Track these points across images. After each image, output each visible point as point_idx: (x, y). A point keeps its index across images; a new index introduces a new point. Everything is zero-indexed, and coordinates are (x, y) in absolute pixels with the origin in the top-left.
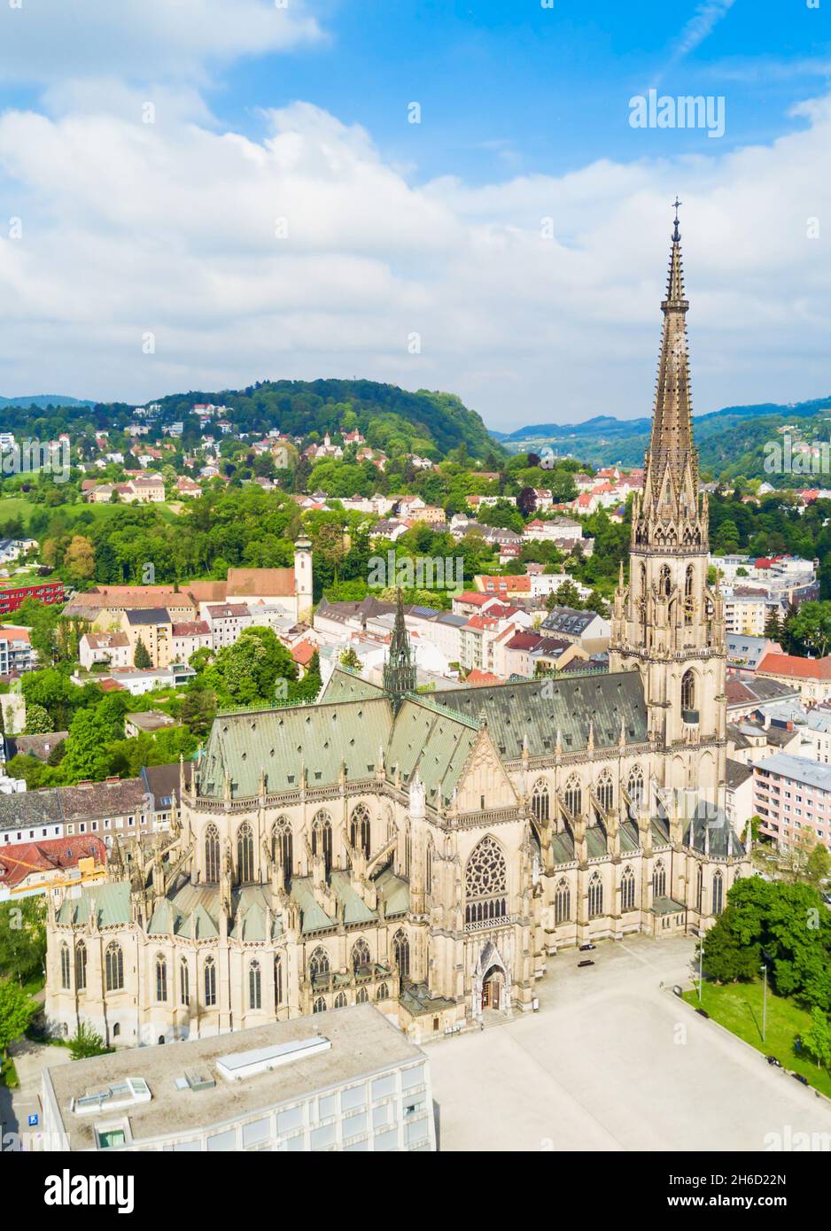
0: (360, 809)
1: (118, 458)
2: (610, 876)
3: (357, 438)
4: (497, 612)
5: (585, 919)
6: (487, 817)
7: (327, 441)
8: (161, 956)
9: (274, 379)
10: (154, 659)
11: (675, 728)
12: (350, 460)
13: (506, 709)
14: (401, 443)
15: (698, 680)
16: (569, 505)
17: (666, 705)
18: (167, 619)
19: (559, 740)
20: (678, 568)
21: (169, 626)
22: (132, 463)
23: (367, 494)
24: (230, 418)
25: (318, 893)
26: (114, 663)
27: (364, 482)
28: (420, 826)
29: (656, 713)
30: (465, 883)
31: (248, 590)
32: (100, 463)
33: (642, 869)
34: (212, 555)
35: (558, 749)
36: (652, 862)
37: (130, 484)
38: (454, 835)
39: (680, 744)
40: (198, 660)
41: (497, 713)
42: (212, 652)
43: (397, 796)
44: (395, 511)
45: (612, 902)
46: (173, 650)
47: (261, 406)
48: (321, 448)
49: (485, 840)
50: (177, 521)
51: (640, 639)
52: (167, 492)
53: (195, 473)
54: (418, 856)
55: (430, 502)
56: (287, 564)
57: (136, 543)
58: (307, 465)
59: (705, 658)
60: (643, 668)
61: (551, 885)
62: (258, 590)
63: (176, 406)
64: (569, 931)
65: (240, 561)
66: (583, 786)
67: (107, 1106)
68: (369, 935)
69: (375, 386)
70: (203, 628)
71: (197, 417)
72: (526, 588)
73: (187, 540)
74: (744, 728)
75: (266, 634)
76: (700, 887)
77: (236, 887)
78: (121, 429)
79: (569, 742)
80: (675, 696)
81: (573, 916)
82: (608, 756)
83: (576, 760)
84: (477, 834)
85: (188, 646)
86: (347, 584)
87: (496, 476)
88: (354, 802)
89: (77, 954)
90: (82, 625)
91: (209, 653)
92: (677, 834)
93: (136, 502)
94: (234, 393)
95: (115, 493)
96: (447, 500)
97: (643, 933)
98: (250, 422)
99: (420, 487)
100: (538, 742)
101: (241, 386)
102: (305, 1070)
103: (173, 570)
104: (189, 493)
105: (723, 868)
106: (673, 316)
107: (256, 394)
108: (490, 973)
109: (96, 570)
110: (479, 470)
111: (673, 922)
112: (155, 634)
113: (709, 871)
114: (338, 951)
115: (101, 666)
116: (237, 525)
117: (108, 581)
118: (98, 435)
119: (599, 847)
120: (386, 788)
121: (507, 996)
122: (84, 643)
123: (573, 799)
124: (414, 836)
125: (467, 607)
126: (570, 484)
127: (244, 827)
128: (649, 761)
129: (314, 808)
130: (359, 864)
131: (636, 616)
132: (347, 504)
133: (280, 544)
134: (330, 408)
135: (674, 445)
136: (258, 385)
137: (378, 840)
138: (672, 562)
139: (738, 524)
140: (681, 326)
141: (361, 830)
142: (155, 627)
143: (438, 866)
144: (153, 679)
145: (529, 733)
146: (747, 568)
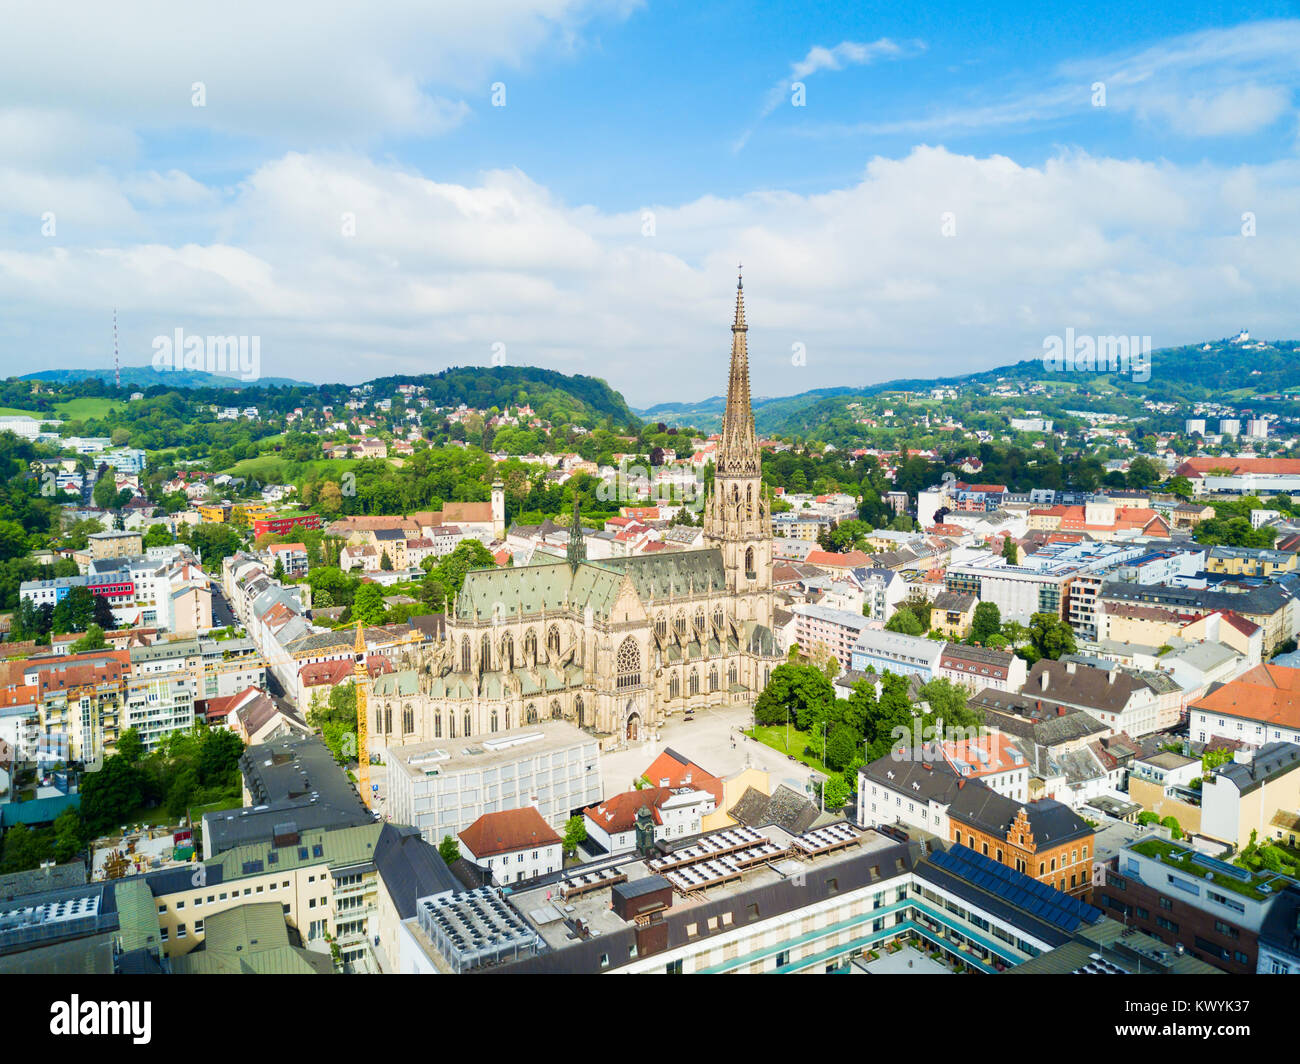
0: (553, 627)
1: (343, 426)
2: (703, 669)
3: (528, 411)
4: (635, 530)
5: (688, 694)
6: (629, 625)
7: (506, 413)
8: (438, 710)
9: (461, 366)
10: (394, 565)
11: (742, 582)
12: (524, 427)
13: (641, 570)
14: (563, 416)
15: (755, 554)
16: (687, 460)
17: (736, 568)
18: (404, 537)
19: (672, 589)
20: (742, 485)
21: (405, 541)
22: (354, 431)
23: (538, 453)
24: (428, 396)
25: (530, 674)
26: (366, 567)
27: (536, 444)
28: (590, 632)
29: (730, 573)
30: (617, 663)
31: (458, 517)
32: (329, 430)
33: (722, 666)
34: (429, 494)
35: (672, 594)
36: (728, 662)
37: (360, 445)
38: (610, 635)
39: (745, 592)
40: (427, 564)
41: (635, 572)
42: (436, 558)
43: (576, 617)
44: (560, 464)
45: (704, 685)
46: (408, 559)
47: (452, 387)
48: (502, 419)
49: (628, 639)
50: (401, 471)
51: (721, 529)
52: (388, 451)
53: (405, 438)
54: (589, 650)
55: (586, 457)
56: (484, 498)
57: (373, 486)
58: (492, 431)
59: (760, 540)
60: (723, 546)
61: (667, 673)
62: (465, 517)
63: (385, 387)
64: (678, 703)
65: (450, 498)
66: (687, 616)
67: (427, 761)
68: (561, 697)
69: (542, 372)
70: (429, 543)
71: (402, 395)
72: (656, 515)
73: (411, 483)
74: (792, 593)
75: (476, 544)
76: (757, 675)
77: (481, 671)
78: (343, 405)
79: (678, 590)
80: (741, 563)
81: (681, 694)
82: (702, 599)
83: (682, 601)
84: (623, 635)
85: (419, 555)
86: (529, 514)
87: (635, 439)
88: (550, 623)
89: (386, 712)
90: (340, 542)
91: (434, 559)
92: (743, 645)
93: (366, 458)
94: (431, 376)
95: (350, 451)
96: (599, 457)
97: (723, 705)
98: (443, 399)
99: (579, 448)
100: (660, 589)
101: (436, 371)
102: (531, 746)
103: (400, 505)
104: (404, 451)
105: (769, 663)
106: (739, 334)
107: (448, 378)
108: (631, 718)
109: (343, 506)
110: (622, 435)
111: (741, 697)
112: (395, 547)
113: (762, 665)
114: (543, 705)
115: (357, 569)
116: (446, 472)
117: (352, 514)
118: (325, 409)
119: (696, 652)
120: (569, 614)
121: (642, 733)
122: (344, 554)
123: (681, 624)
124: (587, 639)
125: (615, 528)
126: (688, 445)
127: (485, 637)
128: (727, 603)
129: (527, 626)
130: (554, 657)
131: (718, 514)
132: (522, 459)
133: (480, 486)
134: (506, 389)
135: (739, 412)
136: (449, 370)
137: (564, 644)
138: (738, 482)
139: (806, 473)
140: (744, 341)
141: (554, 639)
142: (395, 542)
143: (601, 653)
144: (396, 577)
145: (654, 584)
146: (810, 502)
